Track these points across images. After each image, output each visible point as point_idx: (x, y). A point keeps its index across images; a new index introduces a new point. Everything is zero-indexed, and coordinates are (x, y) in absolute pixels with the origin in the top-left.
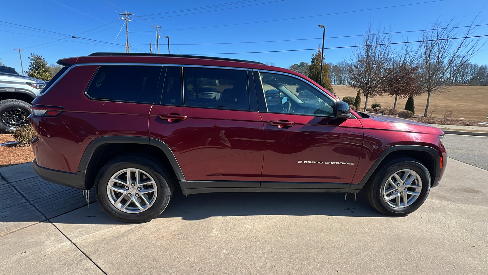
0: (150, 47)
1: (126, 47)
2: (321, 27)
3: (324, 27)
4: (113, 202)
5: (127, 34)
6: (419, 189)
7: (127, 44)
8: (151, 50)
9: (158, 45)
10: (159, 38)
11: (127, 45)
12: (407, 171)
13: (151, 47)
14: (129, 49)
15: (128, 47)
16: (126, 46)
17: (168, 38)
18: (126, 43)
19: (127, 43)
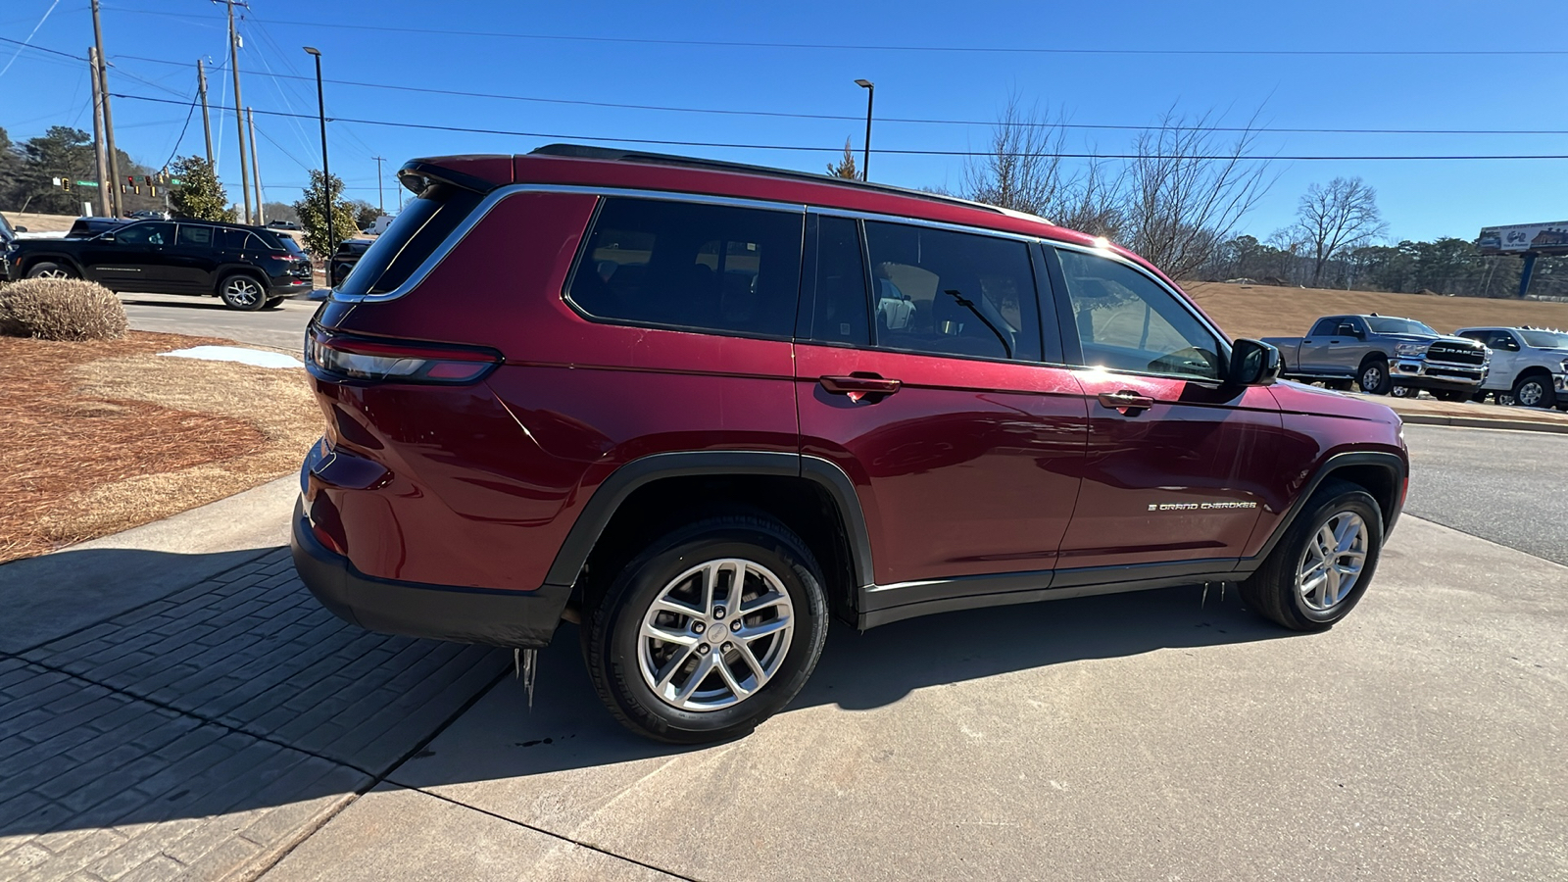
0: (200, 76)
1: (92, 67)
2: (863, 86)
3: (870, 86)
4: (651, 679)
5: (94, 11)
6: (1360, 559)
7: (94, 54)
8: (204, 89)
9: (238, 75)
10: (241, 45)
11: (96, 59)
12: (1343, 517)
13: (203, 76)
14: (106, 73)
15: (102, 69)
16: (91, 59)
17: (317, 55)
18: (90, 49)
19: (95, 49)
